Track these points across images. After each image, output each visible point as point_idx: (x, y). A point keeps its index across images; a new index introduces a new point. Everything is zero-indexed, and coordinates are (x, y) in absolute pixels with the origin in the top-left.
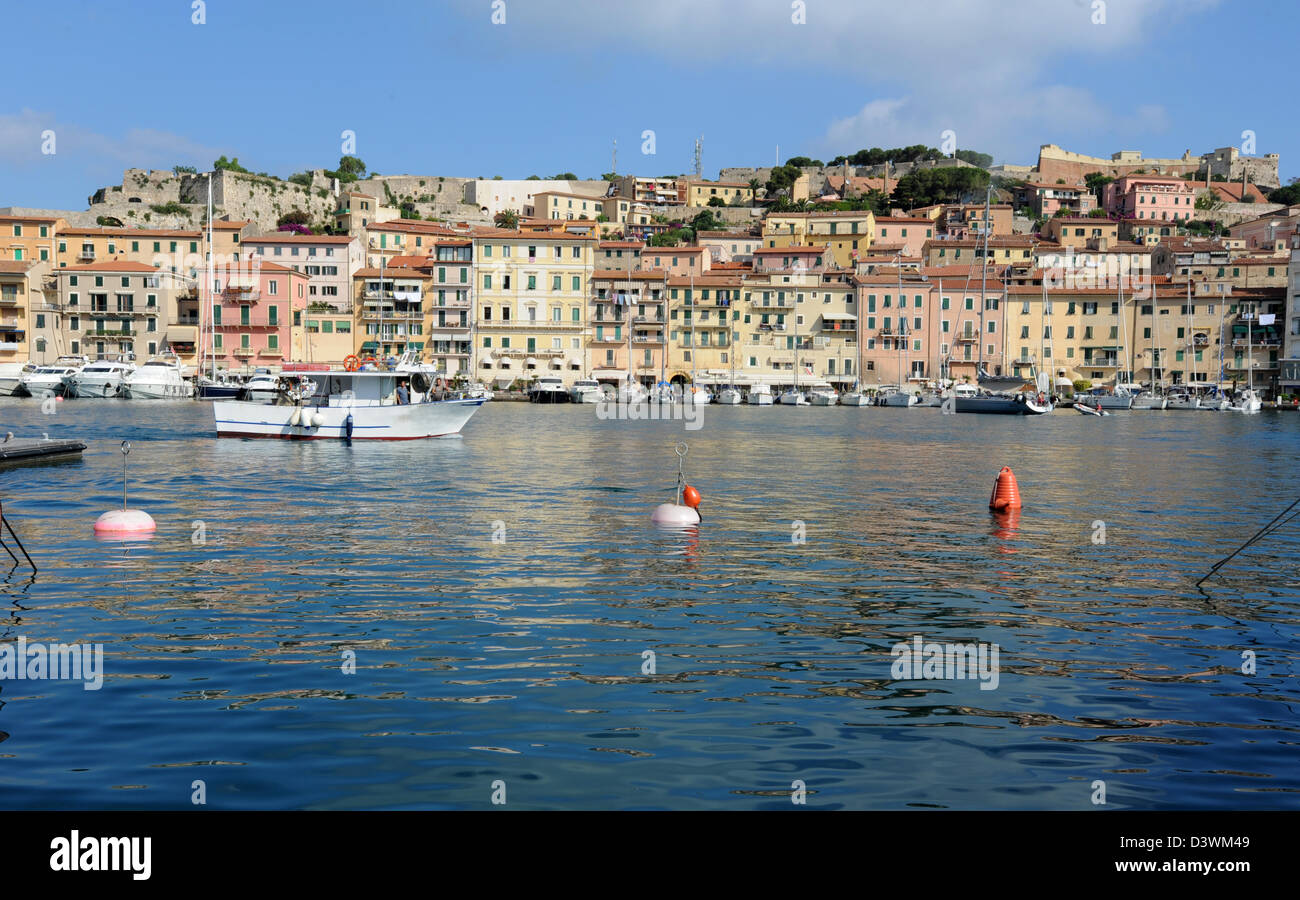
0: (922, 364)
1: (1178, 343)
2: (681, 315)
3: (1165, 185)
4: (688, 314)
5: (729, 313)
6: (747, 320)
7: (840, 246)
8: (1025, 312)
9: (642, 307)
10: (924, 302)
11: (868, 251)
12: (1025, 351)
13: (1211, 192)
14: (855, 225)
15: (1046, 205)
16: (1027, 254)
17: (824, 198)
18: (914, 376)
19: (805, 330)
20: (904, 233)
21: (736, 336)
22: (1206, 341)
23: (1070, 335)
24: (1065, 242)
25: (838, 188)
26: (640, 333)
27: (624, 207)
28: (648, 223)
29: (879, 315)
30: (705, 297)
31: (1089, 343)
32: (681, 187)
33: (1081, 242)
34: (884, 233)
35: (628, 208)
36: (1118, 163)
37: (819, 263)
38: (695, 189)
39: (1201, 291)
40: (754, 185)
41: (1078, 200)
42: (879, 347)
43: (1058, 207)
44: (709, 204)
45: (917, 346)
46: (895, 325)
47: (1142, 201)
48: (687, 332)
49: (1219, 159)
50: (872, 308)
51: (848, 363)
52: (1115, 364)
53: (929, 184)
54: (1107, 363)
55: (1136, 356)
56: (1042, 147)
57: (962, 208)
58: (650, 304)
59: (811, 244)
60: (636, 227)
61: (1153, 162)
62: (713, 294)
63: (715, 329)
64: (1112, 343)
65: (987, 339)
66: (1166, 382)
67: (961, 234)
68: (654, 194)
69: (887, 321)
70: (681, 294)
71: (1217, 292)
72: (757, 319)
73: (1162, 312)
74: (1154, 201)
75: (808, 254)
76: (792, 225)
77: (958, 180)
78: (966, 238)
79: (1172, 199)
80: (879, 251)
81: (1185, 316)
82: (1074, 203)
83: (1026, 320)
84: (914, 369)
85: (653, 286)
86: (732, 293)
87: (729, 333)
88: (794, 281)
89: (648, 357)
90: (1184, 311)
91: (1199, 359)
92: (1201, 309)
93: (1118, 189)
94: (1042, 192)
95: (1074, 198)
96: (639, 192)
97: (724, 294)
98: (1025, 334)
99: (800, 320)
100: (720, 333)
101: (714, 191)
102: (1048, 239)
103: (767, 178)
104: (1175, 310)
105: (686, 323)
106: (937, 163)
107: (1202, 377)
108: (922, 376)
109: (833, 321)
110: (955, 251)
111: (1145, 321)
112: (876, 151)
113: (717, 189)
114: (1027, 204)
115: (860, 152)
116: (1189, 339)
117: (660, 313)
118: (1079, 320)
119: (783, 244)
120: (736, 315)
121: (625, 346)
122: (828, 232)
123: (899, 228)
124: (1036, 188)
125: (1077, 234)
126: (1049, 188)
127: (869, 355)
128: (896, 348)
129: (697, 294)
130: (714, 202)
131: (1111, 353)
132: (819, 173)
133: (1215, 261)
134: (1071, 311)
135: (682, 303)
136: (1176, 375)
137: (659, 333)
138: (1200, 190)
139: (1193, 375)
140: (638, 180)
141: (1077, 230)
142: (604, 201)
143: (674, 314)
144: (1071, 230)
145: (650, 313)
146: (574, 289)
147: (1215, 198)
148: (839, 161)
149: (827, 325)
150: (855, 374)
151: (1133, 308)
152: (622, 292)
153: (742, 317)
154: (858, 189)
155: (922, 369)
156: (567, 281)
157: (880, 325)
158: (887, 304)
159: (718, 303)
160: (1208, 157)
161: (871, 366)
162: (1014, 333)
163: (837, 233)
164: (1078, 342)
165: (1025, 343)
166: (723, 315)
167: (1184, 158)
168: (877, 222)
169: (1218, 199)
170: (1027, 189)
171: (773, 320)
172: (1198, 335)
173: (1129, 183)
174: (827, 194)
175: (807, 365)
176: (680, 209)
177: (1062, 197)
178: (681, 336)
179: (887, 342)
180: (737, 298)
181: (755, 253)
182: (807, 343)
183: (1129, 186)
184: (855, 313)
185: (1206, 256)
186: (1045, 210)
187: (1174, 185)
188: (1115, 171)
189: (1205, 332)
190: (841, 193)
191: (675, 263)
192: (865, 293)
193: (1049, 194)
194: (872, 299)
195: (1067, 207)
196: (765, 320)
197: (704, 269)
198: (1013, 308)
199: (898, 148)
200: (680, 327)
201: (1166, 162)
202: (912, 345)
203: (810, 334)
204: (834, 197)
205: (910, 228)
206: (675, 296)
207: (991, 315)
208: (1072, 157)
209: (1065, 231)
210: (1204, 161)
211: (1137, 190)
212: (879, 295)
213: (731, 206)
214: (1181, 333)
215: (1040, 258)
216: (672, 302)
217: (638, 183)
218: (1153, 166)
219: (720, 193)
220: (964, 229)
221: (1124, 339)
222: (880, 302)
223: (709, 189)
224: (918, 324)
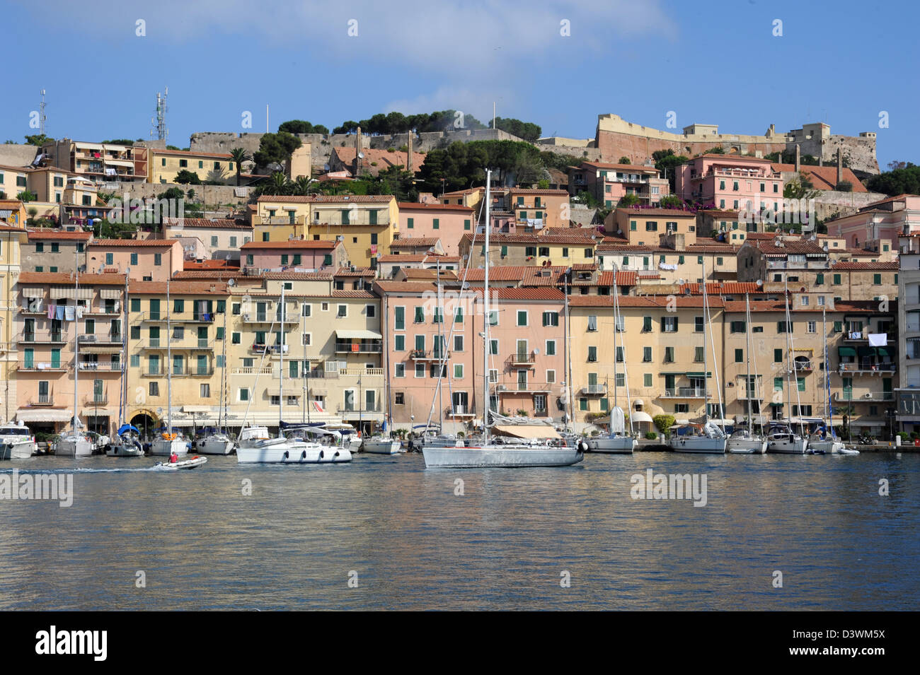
0: (465, 396)
1: (776, 368)
2: (145, 333)
3: (748, 168)
4: (155, 332)
5: (212, 331)
6: (236, 339)
7: (355, 240)
8: (591, 329)
9: (90, 322)
11: (391, 247)
12: (593, 378)
13: (802, 178)
14: (373, 213)
15: (609, 190)
16: (589, 254)
17: (331, 175)
18: (455, 412)
19: (315, 352)
20: (436, 224)
21: (222, 361)
22: (808, 366)
23: (647, 358)
24: (635, 238)
25: (349, 162)
26: (86, 358)
27: (58, 182)
28: (93, 203)
29: (410, 332)
30: (179, 309)
31: (670, 369)
32: (139, 157)
33: (652, 239)
34: (410, 223)
35: (65, 183)
36: (691, 138)
37: (328, 262)
38: (157, 160)
39: (799, 304)
40: (238, 157)
41: (647, 185)
42: (410, 374)
43: (623, 193)
44: (177, 180)
45: (459, 373)
46: (429, 346)
47: (722, 187)
48: (154, 356)
49: (808, 137)
50: (400, 323)
51: (370, 395)
52: (702, 393)
53: (465, 161)
54: (693, 393)
55: (726, 384)
56: (601, 117)
57: (506, 193)
58: (101, 318)
59: (317, 237)
60: (77, 209)
61: (733, 139)
62: (189, 305)
63: (192, 351)
64: (698, 368)
65: (542, 365)
66: (764, 418)
67: (506, 226)
68: (101, 164)
69: (420, 340)
70: (145, 305)
71: (818, 305)
72: (248, 338)
73: (756, 330)
74: (736, 188)
75: (314, 251)
76: (291, 213)
77: (501, 156)
78: (512, 230)
79: (757, 185)
80: (405, 248)
81: (783, 335)
82: (643, 189)
83: (592, 339)
84: (456, 402)
85: (106, 294)
86: (215, 305)
87: (212, 357)
88: (298, 288)
89: (98, 391)
90: (782, 328)
91: (802, 388)
92: (800, 327)
93: (693, 172)
94: (603, 174)
95: (643, 182)
96: (80, 161)
97: (205, 305)
98: (592, 358)
99: (307, 339)
100: (200, 358)
101: (183, 163)
102: (614, 234)
103: (256, 148)
104: (770, 327)
105: (152, 343)
106: (473, 133)
107: (807, 410)
108: (465, 411)
109: (349, 340)
110: (500, 248)
111: (736, 340)
112: (395, 116)
113: (189, 161)
114: (585, 188)
115: (374, 117)
116: (789, 363)
117: (115, 331)
118: (657, 339)
119: (280, 237)
120: (221, 334)
121: (65, 377)
122: (339, 222)
123: (430, 217)
124: (596, 168)
125: (648, 227)
126: (611, 169)
127: (398, 384)
128: (432, 375)
129: (166, 307)
130: (185, 177)
131: (698, 381)
132: (323, 143)
133: (812, 265)
134: (647, 328)
135: (147, 317)
136: (775, 409)
137: (115, 358)
138: (789, 175)
139: (795, 408)
140: (79, 145)
141: (648, 224)
142: (29, 173)
143: (136, 332)
144: (641, 223)
145: (102, 331)
147: (806, 184)
148: (348, 128)
149: (341, 346)
150: (379, 409)
151: (720, 324)
152: (63, 302)
153: (229, 336)
154: (374, 165)
155: (465, 402)
157: (410, 345)
158: (419, 318)
159: (196, 317)
160: (795, 134)
161: (400, 399)
162: (578, 355)
163: (351, 224)
164: (656, 367)
165: (592, 368)
166: (202, 333)
167: (768, 135)
168: (402, 209)
169: (810, 186)
170: (585, 170)
171: (270, 339)
172: (798, 359)
173: (706, 164)
174: (334, 171)
175: (317, 398)
176: (138, 186)
177: (627, 180)
178: (145, 362)
179: (420, 368)
180: (221, 310)
181: (241, 248)
182: (315, 369)
183: (706, 169)
184: (380, 332)
185: (801, 259)
186: (607, 196)
187: (758, 168)
188: (688, 149)
189: (806, 355)
190: (352, 169)
191: (134, 261)
192: (392, 303)
193: (612, 176)
194: (400, 312)
195: (634, 193)
196: (260, 339)
197: (174, 271)
198: (578, 323)
199: (422, 113)
200: (143, 349)
201: (747, 139)
202: (451, 372)
203: (320, 358)
204: (344, 175)
205: (444, 218)
206: (136, 308)
207: (552, 333)
208: (636, 130)
209: (634, 224)
210: (791, 139)
211: (716, 173)
212: (409, 305)
213: (207, 183)
214: (778, 355)
215: (606, 258)
216: (133, 316)
217: (79, 150)
218: (732, 144)
219: (192, 166)
220: (511, 219)
221: (712, 364)
222: (409, 316)
223: (177, 160)
224: (459, 343)
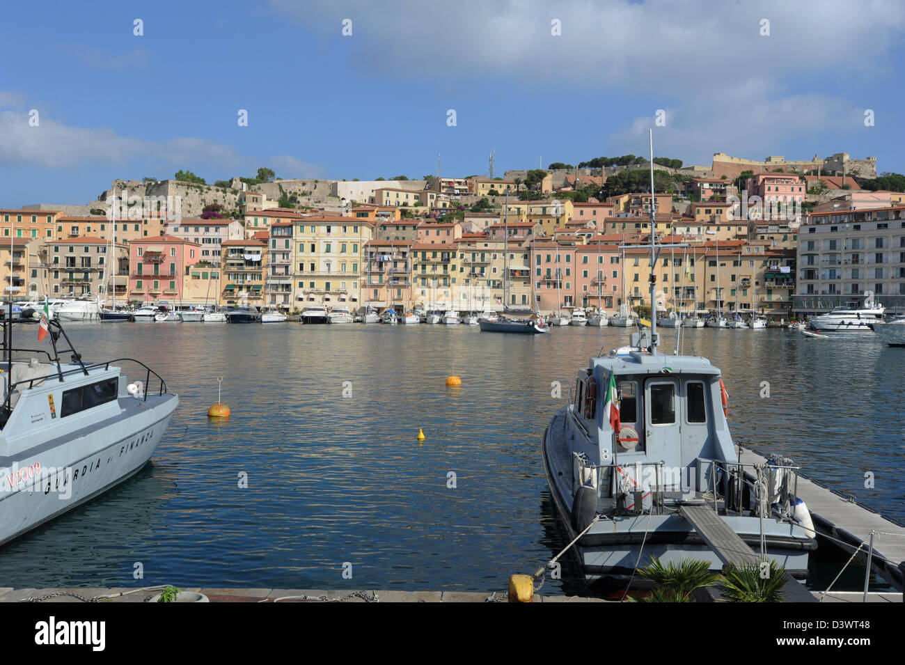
0: (571, 297)
1: (732, 284)
2: (420, 267)
3: (784, 179)
4: (424, 267)
5: (450, 267)
6: (462, 270)
7: (549, 222)
8: (636, 265)
9: (395, 262)
10: (572, 259)
11: (566, 225)
12: (636, 289)
13: (821, 183)
15: (704, 192)
16: (668, 226)
17: (563, 189)
18: (566, 305)
19: (497, 276)
20: (595, 213)
21: (454, 280)
22: (749, 283)
23: (666, 279)
24: (699, 218)
25: (573, 183)
26: (395, 279)
27: (432, 197)
28: (448, 206)
29: (544, 267)
30: (434, 256)
31: (678, 285)
32: (470, 184)
34: (582, 213)
35: (435, 197)
36: (768, 164)
37: (530, 233)
38: (480, 185)
39: (745, 251)
40: (517, 182)
41: (725, 189)
42: (544, 287)
43: (712, 194)
44: (489, 194)
45: (568, 286)
46: (553, 273)
47: (769, 189)
48: (424, 278)
49: (836, 161)
50: (539, 263)
51: (524, 297)
52: (693, 297)
53: (626, 181)
54: (689, 297)
55: (706, 293)
56: (715, 155)
57: (640, 196)
58: (400, 261)
59: (531, 221)
60: (440, 210)
61: (792, 163)
62: (439, 255)
63: (441, 276)
64: (691, 284)
65: (610, 283)
66: (726, 309)
67: (637, 213)
68: (453, 188)
69: (549, 271)
70: (420, 254)
71: (755, 252)
72: (467, 270)
73: (722, 265)
74: (777, 190)
75: (523, 227)
76: (519, 209)
77: (645, 178)
78: (640, 215)
79: (789, 188)
80: (572, 225)
81: (736, 267)
82: (723, 192)
83: (636, 270)
84: (566, 301)
85: (402, 250)
86: (451, 254)
87: (450, 278)
89: (399, 293)
90: (736, 264)
91: (745, 294)
92: (745, 263)
93: (755, 182)
94: (702, 184)
95: (723, 188)
96: (443, 187)
97: (446, 254)
98: (636, 279)
99: (495, 270)
100: (444, 279)
101: (492, 186)
102: (689, 216)
103: (524, 178)
104: (730, 263)
105: (423, 272)
106: (640, 166)
107: (746, 306)
108: (571, 305)
109: (515, 271)
110: (622, 224)
111: (711, 271)
112: (603, 159)
113: (495, 185)
114: (692, 192)
115: (593, 160)
116: (739, 281)
117: (406, 266)
118: (671, 270)
119: (511, 221)
120: (454, 268)
121: (385, 288)
122: (541, 213)
123: (591, 210)
124: (698, 182)
125: (706, 213)
126: (706, 182)
127: (538, 292)
128: (554, 287)
129: (429, 255)
130: (492, 193)
131: (691, 290)
132: (567, 173)
133: (781, 231)
134: (666, 264)
135: (420, 260)
136: (731, 305)
137: (406, 279)
138: (813, 182)
139: (741, 304)
140: (443, 180)
141: (706, 210)
142: (420, 193)
143: (415, 267)
144: (703, 210)
145: (401, 266)
146: (354, 252)
147: (824, 186)
148: (582, 165)
149: (513, 274)
150: (528, 303)
151: (703, 262)
152: (384, 253)
153: (458, 268)
154: (585, 183)
155: (571, 301)
156: (350, 247)
157: (544, 273)
158: (548, 260)
159: (442, 260)
160: (828, 159)
161: (539, 299)
162: (629, 278)
163: (547, 213)
164: (671, 283)
165: (636, 284)
166: (445, 267)
167: (813, 160)
168: (575, 206)
169: (826, 187)
170: (693, 183)
171: (477, 270)
172: (745, 280)
173: (761, 178)
174: (566, 186)
175: (498, 298)
176: (469, 197)
177: (715, 188)
178: (420, 281)
179: (548, 284)
180: (454, 256)
181: (491, 227)
182: (499, 284)
183: (761, 180)
184: (529, 266)
185: (776, 227)
186: (703, 196)
187: (791, 179)
188: (766, 169)
189: (748, 278)
190: (574, 186)
191: (438, 234)
192: (535, 253)
193: (706, 186)
194: (539, 257)
195: (718, 194)
196: (473, 271)
197: (455, 238)
198: (629, 262)
199: (616, 157)
200: (419, 275)
201: (801, 163)
202: (564, 286)
203: (501, 279)
204: (569, 189)
205: (597, 209)
206: (416, 256)
207: (616, 267)
208: (736, 161)
209: (699, 210)
210: (826, 162)
211: (766, 182)
212: (544, 254)
213: (502, 195)
214: (733, 278)
215: (677, 229)
216: (414, 259)
217: (443, 182)
218: (791, 166)
219: (496, 187)
220: (640, 209)
221: (698, 283)
222: (544, 259)
223: (490, 185)
224: (568, 272)
